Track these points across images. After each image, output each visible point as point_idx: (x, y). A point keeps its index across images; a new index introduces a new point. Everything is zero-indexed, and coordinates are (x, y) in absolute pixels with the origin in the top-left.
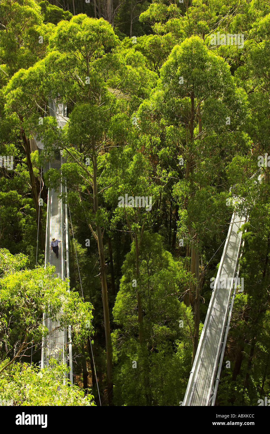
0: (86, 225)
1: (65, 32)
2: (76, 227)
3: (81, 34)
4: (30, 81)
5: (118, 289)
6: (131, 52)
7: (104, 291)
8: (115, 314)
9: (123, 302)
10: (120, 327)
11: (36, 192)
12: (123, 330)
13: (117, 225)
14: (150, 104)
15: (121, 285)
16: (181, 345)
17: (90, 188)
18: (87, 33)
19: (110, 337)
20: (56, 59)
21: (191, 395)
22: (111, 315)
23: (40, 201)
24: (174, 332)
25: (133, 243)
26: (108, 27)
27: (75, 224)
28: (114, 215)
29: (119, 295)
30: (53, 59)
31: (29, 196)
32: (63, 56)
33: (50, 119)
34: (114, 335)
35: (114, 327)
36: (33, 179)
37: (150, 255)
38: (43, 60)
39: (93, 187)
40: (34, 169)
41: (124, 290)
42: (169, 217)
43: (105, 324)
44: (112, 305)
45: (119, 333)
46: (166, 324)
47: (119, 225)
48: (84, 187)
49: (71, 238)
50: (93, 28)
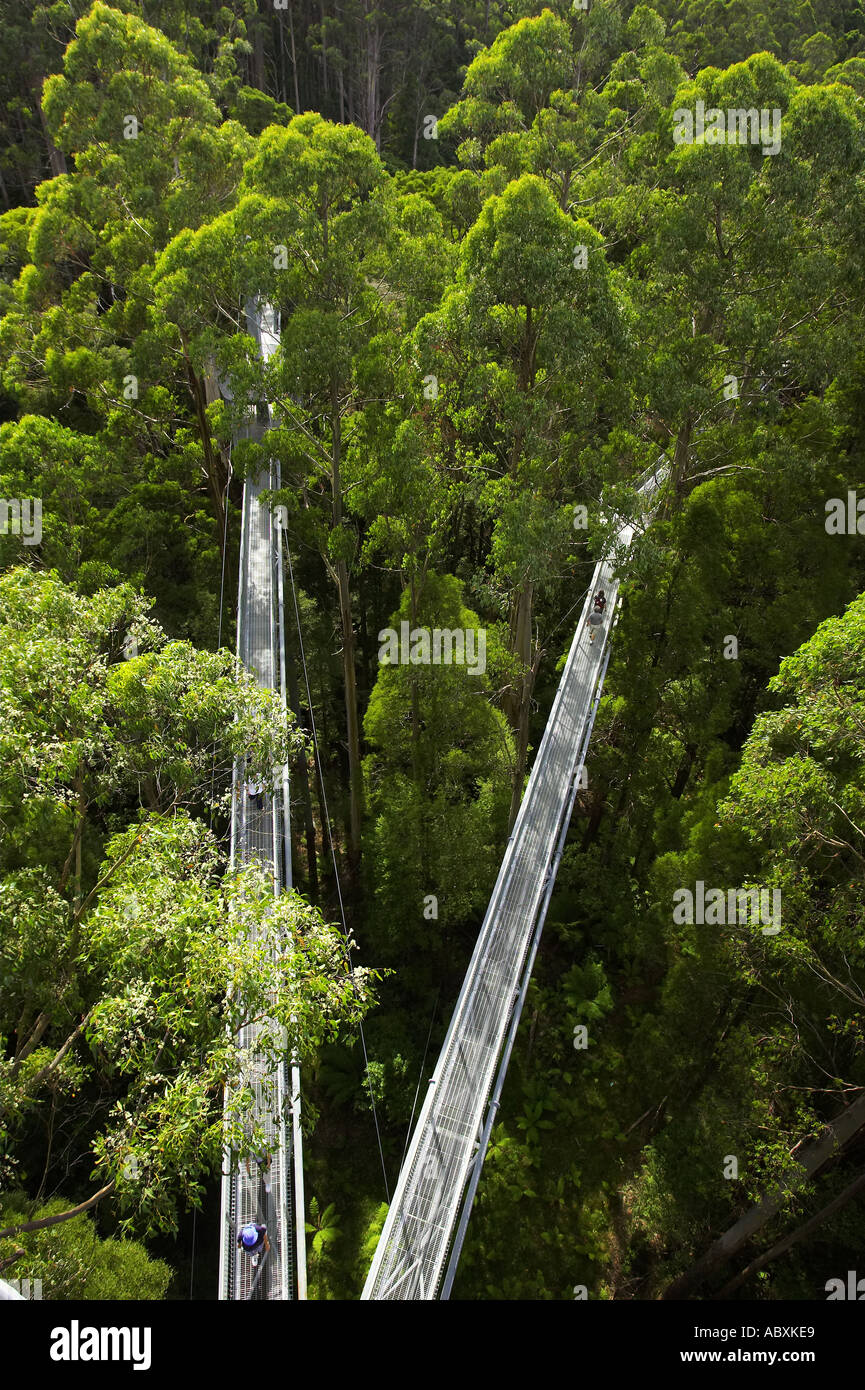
0: (316, 554)
1: (276, 152)
2: (296, 558)
3: (309, 156)
4: (204, 255)
5: (374, 680)
6: (414, 203)
7: (350, 683)
8: (369, 727)
9: (385, 704)
10: (377, 749)
11: (216, 485)
12: (382, 756)
13: (374, 557)
14: (439, 318)
15: (380, 673)
16: (486, 787)
17: (325, 481)
18: (322, 154)
19: (360, 769)
20: (256, 212)
21: (509, 879)
22: (360, 727)
23: (225, 502)
24: (478, 762)
25: (407, 592)
26: (360, 141)
27: (295, 550)
28: (366, 538)
29: (377, 691)
30: (252, 211)
31: (204, 493)
32: (271, 204)
33: (247, 340)
34: (367, 764)
35: (365, 749)
36: (214, 461)
37: (436, 617)
38: (230, 213)
39: (332, 480)
40: (213, 441)
41: (385, 681)
42: (477, 543)
43: (350, 745)
44: (362, 708)
45: (375, 761)
46: (462, 748)
47: (378, 557)
48: (312, 480)
49: (287, 577)
50: (333, 146)
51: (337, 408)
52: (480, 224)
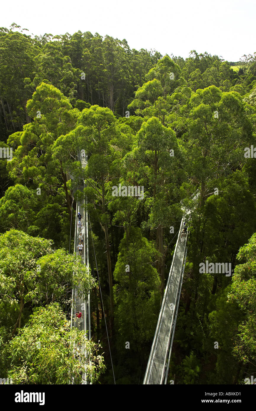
0: (98, 223)
1: (87, 115)
2: (92, 224)
3: (95, 116)
4: (67, 141)
5: (117, 261)
6: (123, 126)
7: (109, 262)
8: (115, 275)
9: (120, 268)
10: (118, 282)
11: (69, 204)
12: (119, 285)
14: (132, 153)
15: (118, 258)
16: (153, 293)
17: (100, 202)
18: (99, 115)
19: (112, 289)
20: (81, 130)
22: (113, 275)
23: (72, 209)
24: (150, 285)
25: (125, 233)
26: (110, 112)
27: (92, 222)
28: (114, 217)
29: (117, 264)
30: (80, 130)
31: (65, 206)
32: (86, 128)
33: (78, 163)
34: (114, 288)
35: (114, 282)
36: (68, 197)
37: (134, 240)
38: (74, 130)
39: (102, 201)
40: (69, 191)
41: (120, 260)
42: (146, 217)
43: (110, 282)
44: (113, 270)
45: (117, 286)
46: (145, 281)
47: (117, 223)
48: (97, 201)
49: (89, 230)
50: (102, 113)
51: (103, 180)
52: (141, 129)
